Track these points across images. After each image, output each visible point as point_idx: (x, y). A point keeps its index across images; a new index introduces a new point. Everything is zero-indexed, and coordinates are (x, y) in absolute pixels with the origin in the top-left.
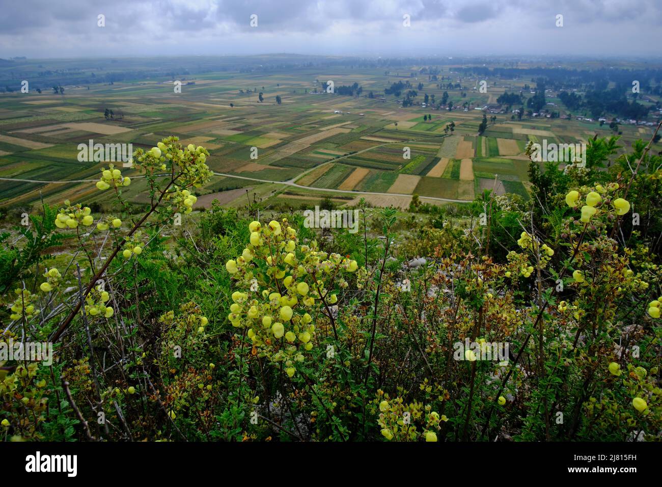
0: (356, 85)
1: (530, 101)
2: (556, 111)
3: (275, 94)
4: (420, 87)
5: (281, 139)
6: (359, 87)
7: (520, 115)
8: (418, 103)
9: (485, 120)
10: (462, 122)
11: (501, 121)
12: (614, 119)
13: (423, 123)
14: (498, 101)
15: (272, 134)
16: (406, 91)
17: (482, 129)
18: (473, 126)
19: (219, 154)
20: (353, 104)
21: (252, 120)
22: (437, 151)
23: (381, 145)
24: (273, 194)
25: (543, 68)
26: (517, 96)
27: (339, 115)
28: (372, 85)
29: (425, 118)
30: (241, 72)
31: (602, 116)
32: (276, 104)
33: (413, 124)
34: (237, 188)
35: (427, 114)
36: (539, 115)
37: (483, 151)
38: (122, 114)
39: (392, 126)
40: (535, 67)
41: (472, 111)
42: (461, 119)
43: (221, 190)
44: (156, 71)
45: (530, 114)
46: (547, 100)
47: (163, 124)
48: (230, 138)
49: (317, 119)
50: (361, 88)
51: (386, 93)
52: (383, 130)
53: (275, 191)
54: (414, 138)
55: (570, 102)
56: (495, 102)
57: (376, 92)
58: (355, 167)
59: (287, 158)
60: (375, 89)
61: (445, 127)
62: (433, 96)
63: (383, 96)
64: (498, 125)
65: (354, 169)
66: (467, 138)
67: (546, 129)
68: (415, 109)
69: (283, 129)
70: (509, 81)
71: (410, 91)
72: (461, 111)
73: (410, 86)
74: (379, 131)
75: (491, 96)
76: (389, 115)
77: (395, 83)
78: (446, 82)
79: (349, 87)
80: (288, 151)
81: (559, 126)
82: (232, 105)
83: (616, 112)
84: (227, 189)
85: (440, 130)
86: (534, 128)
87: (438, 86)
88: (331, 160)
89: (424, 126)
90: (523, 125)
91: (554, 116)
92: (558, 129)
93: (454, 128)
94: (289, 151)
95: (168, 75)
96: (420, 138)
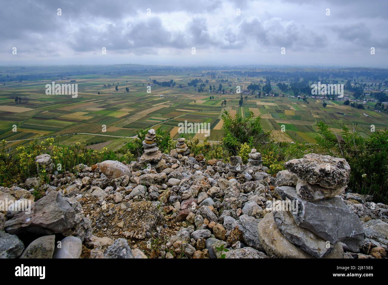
0: (172, 81)
1: (264, 88)
2: (277, 93)
3: (126, 87)
4: (207, 81)
5: (129, 112)
6: (174, 82)
7: (259, 95)
8: (206, 90)
9: (242, 98)
10: (230, 100)
11: (250, 99)
12: (305, 96)
13: (209, 100)
14: (248, 88)
15: (124, 109)
16: (199, 84)
17: (241, 103)
18: (236, 102)
19: (91, 122)
20: (171, 91)
21: (112, 102)
22: (218, 115)
23: (187, 114)
24: (125, 144)
25: (268, 71)
26: (257, 85)
27: (163, 98)
28: (181, 81)
29: (211, 98)
30: (104, 74)
31: (299, 95)
32: (126, 92)
33: (205, 101)
34: (102, 142)
35: (212, 96)
36: (269, 95)
37: (242, 115)
38: (28, 100)
39: (193, 103)
40: (264, 71)
41: (235, 94)
42: (230, 98)
43: (92, 144)
44: (51, 74)
45: (264, 94)
46: (272, 87)
47: (54, 105)
48: (98, 112)
49: (150, 100)
50: (175, 82)
51: (189, 85)
52: (188, 105)
53: (126, 142)
54: (205, 109)
55: (283, 88)
56: (246, 89)
57: (183, 84)
58: (173, 126)
59: (133, 123)
60: (183, 83)
61: (221, 103)
62: (214, 86)
63: (187, 86)
64: (249, 101)
65: (173, 128)
66: (233, 108)
67: (273, 102)
68: (205, 93)
69: (130, 106)
70: (252, 78)
71: (202, 84)
72: (229, 94)
73: (202, 81)
74: (186, 105)
75: (244, 86)
76: (191, 97)
77: (193, 80)
78: (221, 79)
79: (168, 82)
80: (133, 119)
81: (279, 100)
82: (99, 93)
83: (305, 92)
84: (96, 143)
85: (219, 104)
86: (267, 102)
87: (216, 81)
88: (159, 123)
89: (210, 102)
90: (261, 100)
91: (276, 95)
92: (279, 102)
93: (226, 103)
94: (135, 119)
95: (58, 76)
96: (208, 109)
